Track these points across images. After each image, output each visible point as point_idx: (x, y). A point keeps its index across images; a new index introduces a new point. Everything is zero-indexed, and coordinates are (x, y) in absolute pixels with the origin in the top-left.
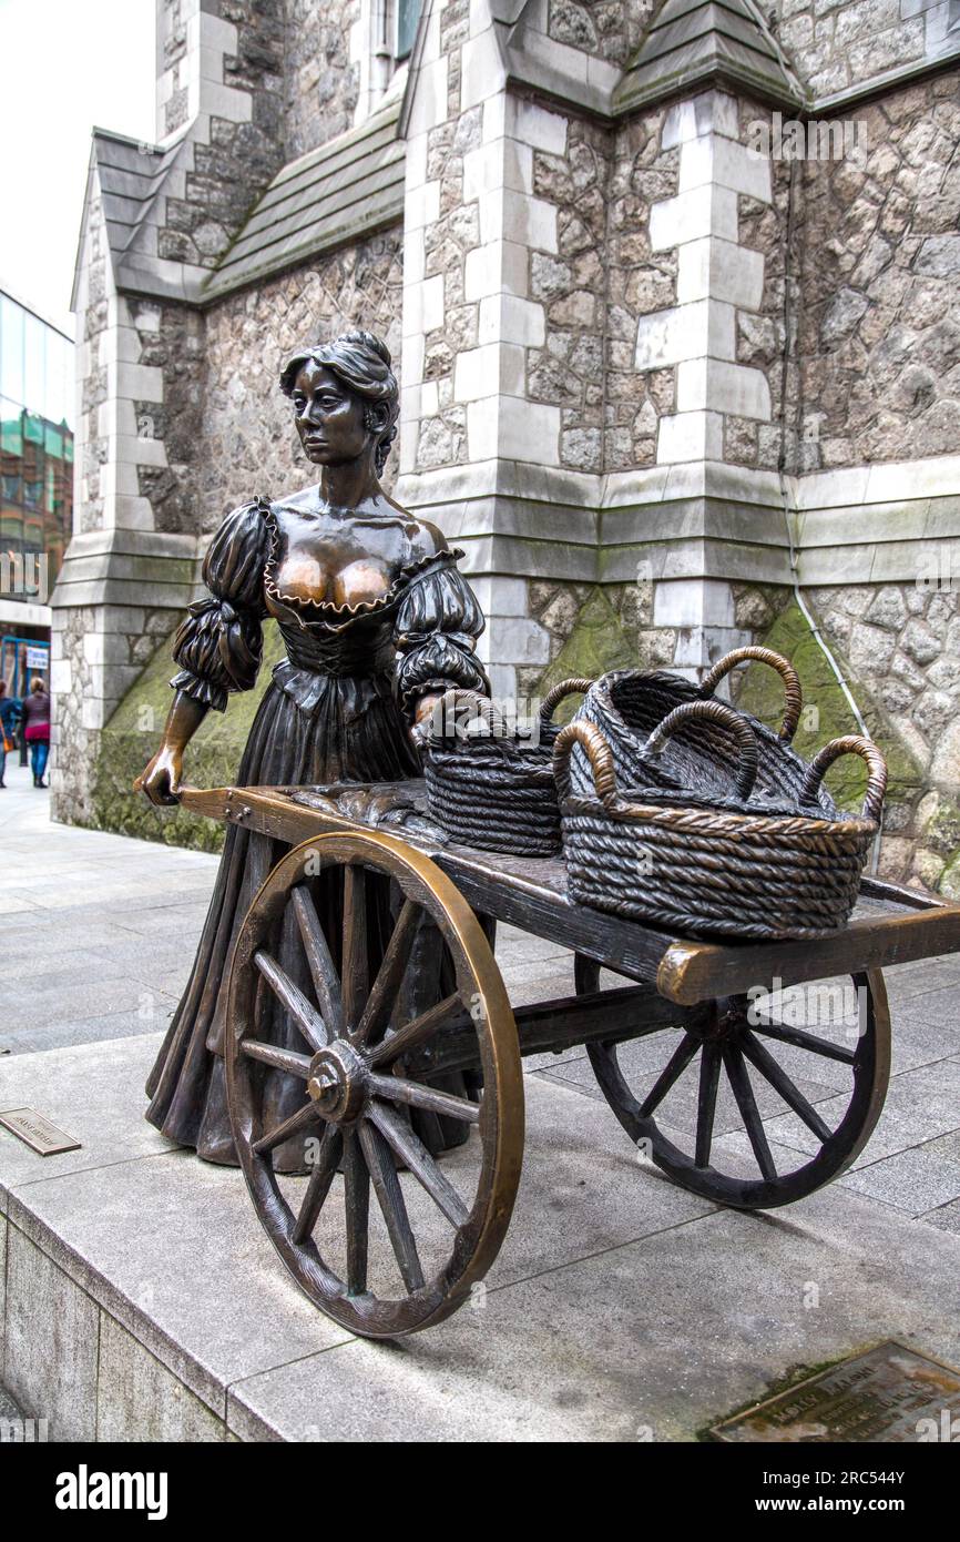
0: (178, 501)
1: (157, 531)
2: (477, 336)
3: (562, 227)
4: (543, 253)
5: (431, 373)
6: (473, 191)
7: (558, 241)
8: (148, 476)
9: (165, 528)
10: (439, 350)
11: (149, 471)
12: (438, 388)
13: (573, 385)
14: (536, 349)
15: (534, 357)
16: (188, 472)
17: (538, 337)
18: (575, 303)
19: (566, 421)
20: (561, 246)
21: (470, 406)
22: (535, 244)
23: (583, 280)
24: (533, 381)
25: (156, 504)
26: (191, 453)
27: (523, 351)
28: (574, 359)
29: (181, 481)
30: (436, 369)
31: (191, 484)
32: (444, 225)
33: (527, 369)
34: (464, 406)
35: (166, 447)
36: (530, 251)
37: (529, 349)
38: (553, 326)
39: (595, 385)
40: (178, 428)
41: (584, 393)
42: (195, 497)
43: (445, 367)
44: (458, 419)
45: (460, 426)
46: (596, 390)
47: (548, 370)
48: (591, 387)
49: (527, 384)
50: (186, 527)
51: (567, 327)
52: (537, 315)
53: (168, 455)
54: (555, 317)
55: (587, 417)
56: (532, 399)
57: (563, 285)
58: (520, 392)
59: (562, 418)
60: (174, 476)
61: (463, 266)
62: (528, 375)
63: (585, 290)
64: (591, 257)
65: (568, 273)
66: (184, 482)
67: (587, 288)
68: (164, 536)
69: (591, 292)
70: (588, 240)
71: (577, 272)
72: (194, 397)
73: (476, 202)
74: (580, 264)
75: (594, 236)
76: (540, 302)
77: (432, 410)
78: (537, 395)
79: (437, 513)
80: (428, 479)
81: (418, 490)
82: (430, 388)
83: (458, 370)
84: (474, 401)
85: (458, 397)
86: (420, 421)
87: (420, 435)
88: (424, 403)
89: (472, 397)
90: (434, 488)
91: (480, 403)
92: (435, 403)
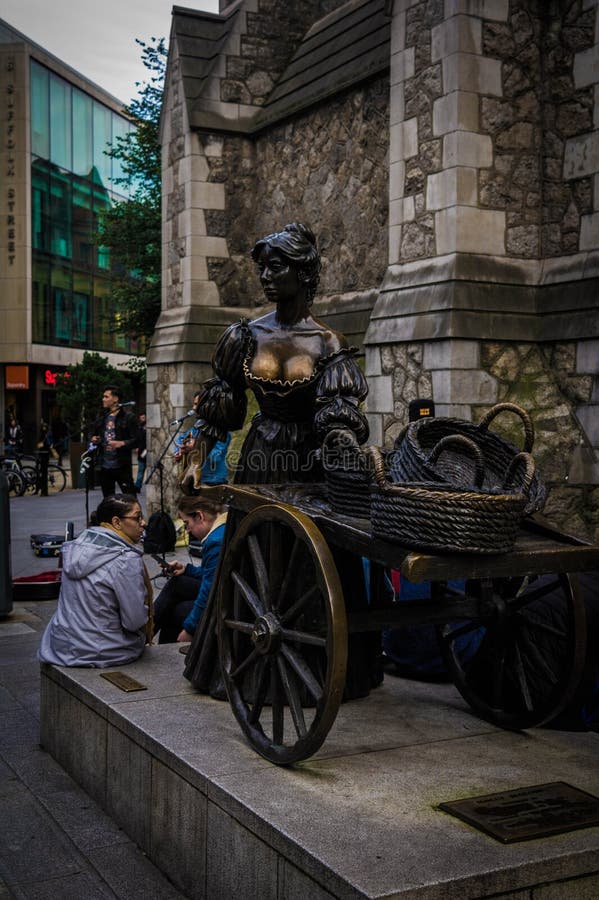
0: (237, 282)
1: (221, 306)
2: (442, 162)
3: (505, 76)
4: (490, 97)
5: (410, 189)
6: (438, 54)
7: (503, 87)
8: (215, 265)
9: (227, 304)
10: (416, 173)
11: (216, 261)
12: (415, 200)
13: (516, 194)
14: (486, 169)
15: (484, 175)
16: (244, 260)
17: (487, 160)
18: (516, 132)
19: (510, 221)
20: (505, 90)
21: (437, 215)
22: (484, 91)
23: (523, 113)
24: (483, 193)
25: (220, 286)
26: (246, 246)
27: (475, 171)
28: (516, 174)
29: (239, 267)
30: (414, 187)
31: (246, 270)
32: (418, 80)
33: (479, 184)
34: (433, 213)
35: (227, 242)
36: (480, 96)
37: (480, 170)
38: (498, 151)
39: (534, 192)
40: (237, 227)
41: (524, 199)
42: (249, 279)
43: (419, 185)
44: (429, 224)
45: (430, 229)
46: (535, 196)
47: (495, 184)
48: (530, 194)
49: (479, 196)
50: (243, 302)
51: (511, 151)
52: (486, 144)
53: (229, 249)
54: (500, 143)
55: (527, 216)
56: (482, 206)
57: (507, 119)
58: (473, 201)
59: (507, 219)
60: (234, 263)
61: (430, 110)
62: (480, 188)
63: (524, 122)
64: (530, 95)
65: (511, 110)
66: (242, 268)
67: (526, 120)
68: (228, 309)
69: (530, 122)
70: (527, 83)
71: (517, 108)
72: (248, 204)
73: (440, 62)
74: (520, 101)
75: (532, 79)
76: (488, 134)
77: (411, 217)
78: (487, 203)
79: (414, 293)
80: (409, 268)
81: (401, 276)
82: (409, 200)
83: (429, 187)
84: (440, 210)
85: (429, 207)
86: (403, 225)
87: (403, 235)
88: (406, 212)
89: (438, 207)
90: (412, 275)
91: (444, 212)
92: (413, 212)
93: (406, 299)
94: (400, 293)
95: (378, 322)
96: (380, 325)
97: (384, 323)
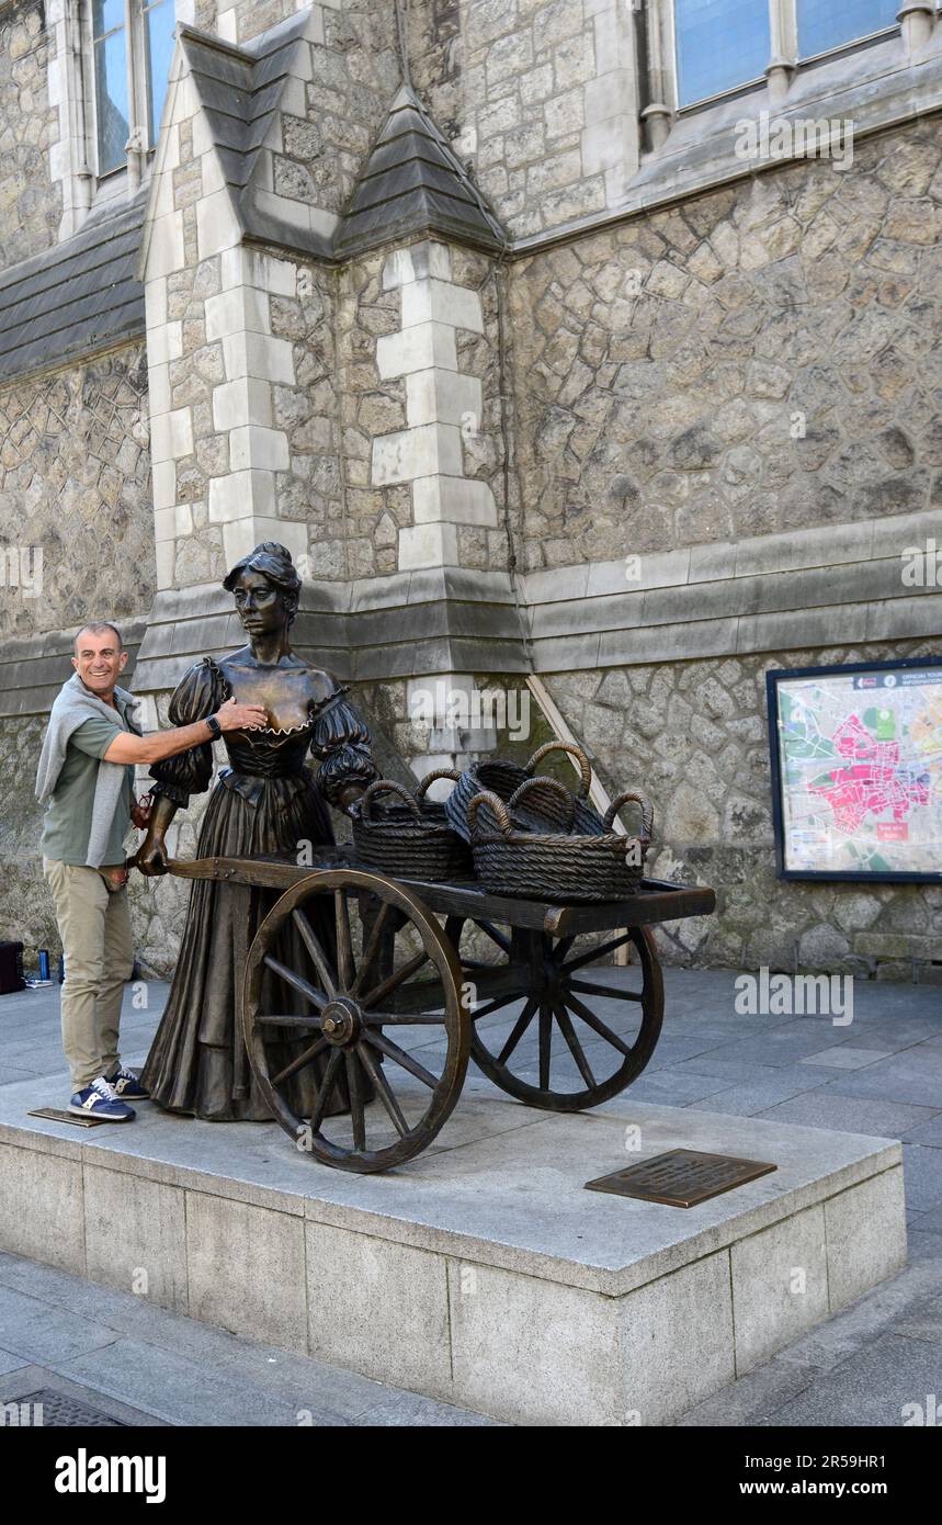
2: (228, 464)
3: (298, 362)
4: (283, 385)
5: (184, 496)
6: (215, 332)
7: (295, 373)
10: (191, 475)
12: (192, 510)
13: (317, 502)
14: (283, 472)
15: (282, 480)
17: (283, 462)
18: (313, 428)
19: (314, 536)
20: (297, 378)
21: (225, 528)
22: (276, 378)
23: (319, 406)
24: (282, 501)
27: (271, 474)
28: (316, 479)
30: (190, 493)
32: (189, 361)
33: (276, 491)
34: (219, 525)
36: (272, 384)
37: (276, 473)
38: (295, 451)
39: (335, 501)
41: (326, 509)
43: (198, 491)
44: (213, 536)
45: (217, 545)
46: (337, 505)
47: (293, 491)
48: (332, 503)
49: (276, 505)
51: (308, 451)
52: (282, 442)
54: (297, 442)
55: (330, 530)
56: (282, 518)
57: (302, 413)
58: (271, 512)
59: (309, 533)
61: (210, 399)
62: (278, 495)
63: (321, 416)
64: (324, 385)
65: (306, 401)
67: (323, 414)
69: (326, 416)
70: (320, 371)
71: (313, 400)
73: (218, 341)
74: (314, 392)
75: (326, 367)
76: (283, 430)
77: (188, 531)
78: (286, 514)
79: (200, 626)
80: (186, 594)
81: (177, 604)
82: (184, 510)
83: (212, 494)
84: (229, 523)
85: (213, 518)
86: (176, 541)
87: (176, 555)
88: (179, 525)
89: (227, 518)
90: (193, 603)
91: (235, 523)
92: (190, 524)
93: (188, 633)
94: (178, 625)
95: (149, 662)
96: (152, 666)
97: (158, 664)
